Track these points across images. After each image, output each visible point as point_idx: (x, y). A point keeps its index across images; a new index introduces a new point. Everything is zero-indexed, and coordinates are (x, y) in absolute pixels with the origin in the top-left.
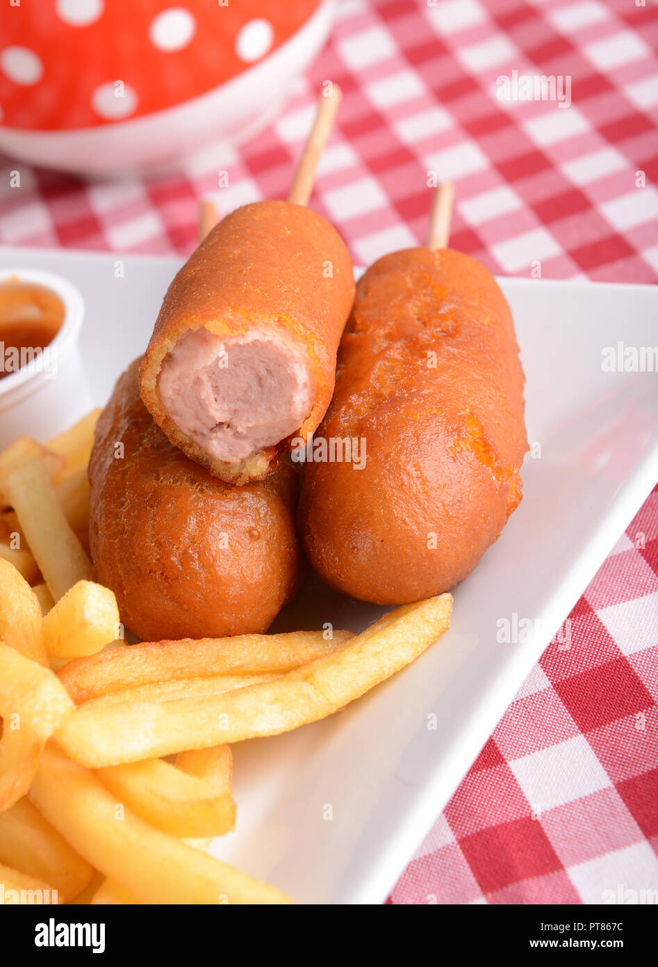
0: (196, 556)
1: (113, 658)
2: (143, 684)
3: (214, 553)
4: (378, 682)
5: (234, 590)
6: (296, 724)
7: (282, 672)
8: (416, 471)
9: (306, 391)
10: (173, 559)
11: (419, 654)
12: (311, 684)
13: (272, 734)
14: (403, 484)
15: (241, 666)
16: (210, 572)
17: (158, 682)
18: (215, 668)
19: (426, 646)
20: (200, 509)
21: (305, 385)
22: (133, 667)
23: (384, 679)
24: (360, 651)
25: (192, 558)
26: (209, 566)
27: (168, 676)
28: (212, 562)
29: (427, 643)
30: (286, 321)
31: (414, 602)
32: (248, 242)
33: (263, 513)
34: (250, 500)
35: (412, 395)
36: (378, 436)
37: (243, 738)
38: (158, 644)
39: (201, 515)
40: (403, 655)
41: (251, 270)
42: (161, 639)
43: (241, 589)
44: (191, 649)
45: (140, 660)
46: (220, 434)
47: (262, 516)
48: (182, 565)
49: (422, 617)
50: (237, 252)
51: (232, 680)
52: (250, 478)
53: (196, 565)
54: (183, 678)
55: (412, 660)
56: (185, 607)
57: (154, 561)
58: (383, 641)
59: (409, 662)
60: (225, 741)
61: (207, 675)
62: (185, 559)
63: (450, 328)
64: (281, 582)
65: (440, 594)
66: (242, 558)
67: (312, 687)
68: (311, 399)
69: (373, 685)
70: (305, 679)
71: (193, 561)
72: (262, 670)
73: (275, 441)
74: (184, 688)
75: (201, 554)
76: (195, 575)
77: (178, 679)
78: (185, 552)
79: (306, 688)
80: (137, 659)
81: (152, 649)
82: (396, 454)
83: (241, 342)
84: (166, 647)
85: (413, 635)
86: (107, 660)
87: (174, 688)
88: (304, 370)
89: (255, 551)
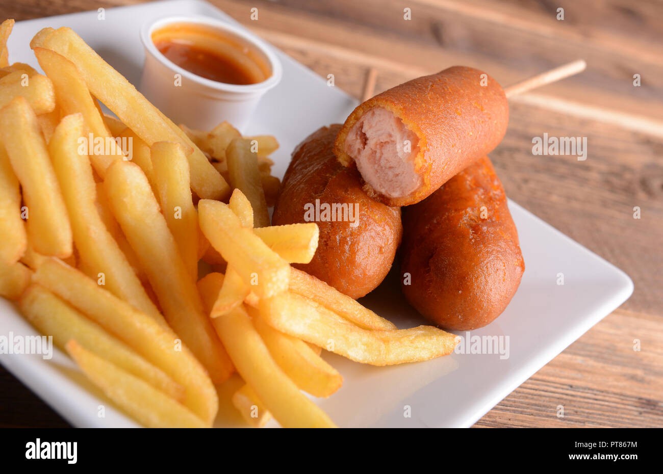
0: (350, 243)
3: (359, 248)
4: (408, 362)
5: (358, 272)
10: (337, 237)
15: (346, 313)
16: (351, 256)
17: (305, 296)
18: (334, 306)
25: (347, 242)
26: (353, 252)
27: (312, 297)
28: (356, 251)
33: (390, 242)
34: (388, 232)
37: (340, 354)
39: (363, 224)
40: (425, 355)
43: (361, 274)
45: (300, 280)
47: (389, 243)
48: (340, 243)
53: (347, 248)
56: (327, 265)
57: (326, 232)
60: (322, 346)
61: (328, 307)
62: (343, 241)
66: (370, 259)
71: (347, 244)
72: (354, 321)
75: (353, 244)
76: (344, 252)
78: (345, 238)
80: (299, 279)
89: (378, 259)
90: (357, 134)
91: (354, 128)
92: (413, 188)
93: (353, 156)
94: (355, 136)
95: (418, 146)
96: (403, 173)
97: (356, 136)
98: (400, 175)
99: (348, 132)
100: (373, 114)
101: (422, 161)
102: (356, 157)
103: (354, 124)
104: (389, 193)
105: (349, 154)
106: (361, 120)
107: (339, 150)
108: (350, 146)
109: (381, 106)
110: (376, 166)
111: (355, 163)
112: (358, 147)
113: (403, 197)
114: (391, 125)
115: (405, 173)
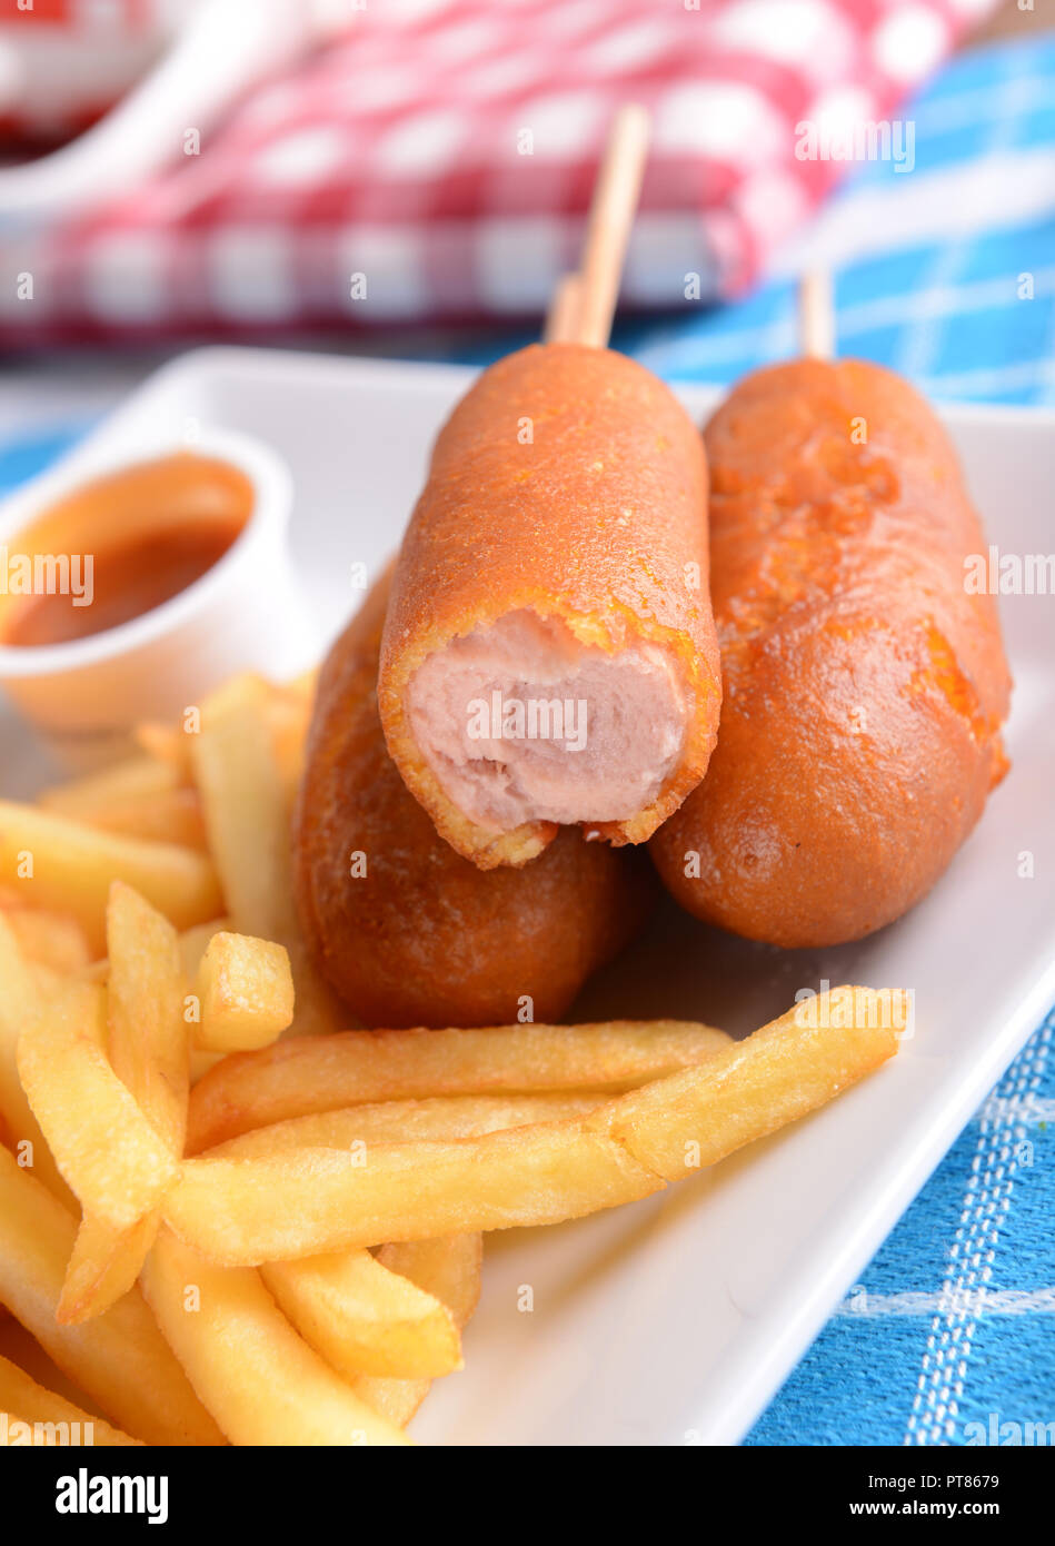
12: (623, 1143)
14: (830, 749)
35: (835, 598)
36: (785, 667)
42: (376, 1027)
63: (883, 488)
67: (623, 1151)
74: (406, 1115)
77: (400, 1099)
82: (818, 697)
84: (382, 1044)
90: (464, 778)
91: (445, 780)
92: (669, 684)
93: (523, 820)
94: (466, 786)
95: (544, 618)
96: (617, 697)
97: (469, 782)
98: (619, 708)
99: (451, 803)
100: (422, 712)
101: (591, 621)
102: (530, 811)
103: (435, 778)
104: (661, 761)
105: (512, 827)
106: (428, 752)
107: (486, 850)
108: (489, 812)
109: (406, 680)
110: (573, 767)
111: (546, 824)
112: (502, 789)
113: (688, 727)
114: (466, 673)
115: (618, 692)
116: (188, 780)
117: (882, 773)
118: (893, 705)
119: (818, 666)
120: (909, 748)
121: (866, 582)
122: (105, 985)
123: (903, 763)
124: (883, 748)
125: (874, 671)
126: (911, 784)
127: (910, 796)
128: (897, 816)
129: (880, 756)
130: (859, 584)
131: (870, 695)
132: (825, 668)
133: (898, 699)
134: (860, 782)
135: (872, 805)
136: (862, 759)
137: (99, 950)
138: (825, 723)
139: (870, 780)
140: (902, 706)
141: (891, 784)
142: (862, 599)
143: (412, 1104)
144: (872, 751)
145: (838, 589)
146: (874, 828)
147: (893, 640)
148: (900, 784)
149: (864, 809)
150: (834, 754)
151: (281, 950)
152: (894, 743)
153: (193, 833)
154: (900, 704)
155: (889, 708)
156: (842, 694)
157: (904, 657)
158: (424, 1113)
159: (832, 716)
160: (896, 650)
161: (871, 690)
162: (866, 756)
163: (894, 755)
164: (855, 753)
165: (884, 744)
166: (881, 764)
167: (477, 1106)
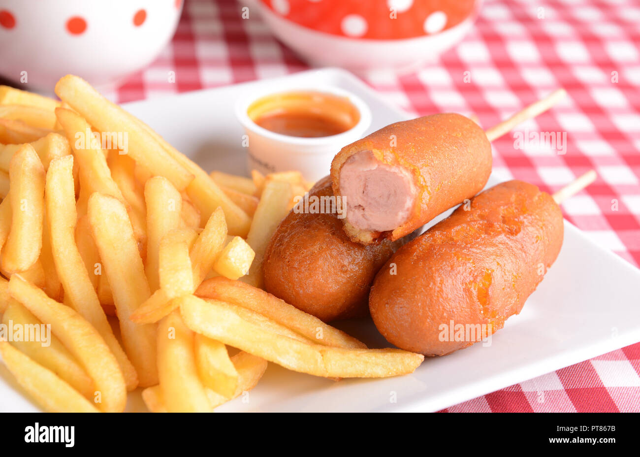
1: (241, 287)
2: (246, 308)
4: (359, 376)
6: (302, 370)
7: (314, 342)
8: (440, 283)
9: (407, 212)
11: (389, 376)
12: (322, 356)
13: (287, 367)
14: (428, 286)
17: (254, 311)
18: (285, 321)
19: (395, 374)
20: (326, 241)
21: (408, 210)
22: (247, 297)
23: (363, 377)
24: (357, 356)
27: (260, 311)
29: (397, 373)
30: (417, 172)
31: (402, 349)
32: (433, 128)
35: (465, 247)
36: (433, 256)
38: (267, 293)
39: (324, 244)
40: (379, 371)
41: (421, 140)
42: (270, 293)
44: (280, 306)
45: (252, 296)
46: (356, 211)
49: (402, 359)
50: (424, 128)
51: (290, 332)
52: (360, 241)
54: (267, 317)
55: (383, 376)
58: (374, 358)
59: (381, 377)
63: (514, 230)
64: (346, 301)
65: (419, 353)
66: (330, 277)
67: (322, 357)
68: (408, 218)
69: (355, 376)
70: (321, 352)
73: (381, 230)
74: (264, 321)
77: (264, 315)
79: (318, 356)
80: (251, 294)
81: (263, 294)
82: (436, 269)
83: (388, 169)
84: (269, 298)
85: (391, 365)
86: (237, 286)
87: (259, 318)
88: (412, 202)
89: (340, 278)
116: (258, 195)
117: (440, 302)
118: (458, 286)
119: (443, 262)
120: (454, 301)
121: (480, 249)
122: (199, 234)
123: (448, 303)
124: (445, 295)
125: (459, 273)
126: (448, 311)
127: (445, 314)
128: (437, 317)
129: (442, 297)
130: (476, 248)
131: (452, 278)
132: (444, 263)
133: (460, 286)
134: (431, 301)
135: (431, 310)
136: (436, 295)
137: (203, 225)
138: (432, 278)
139: (434, 302)
140: (460, 288)
141: (441, 307)
142: (473, 252)
143: (267, 319)
144: (441, 294)
145: (469, 246)
146: (427, 317)
147: (473, 269)
148: (443, 309)
149: (427, 309)
150: (428, 288)
151: (254, 254)
152: (450, 296)
153: (251, 212)
154: (460, 287)
155: (455, 286)
156: (443, 273)
157: (472, 275)
158: (269, 323)
159: (435, 277)
160: (471, 272)
161: (453, 278)
162: (438, 294)
163: (447, 300)
164: (435, 291)
165: (446, 294)
166: (441, 300)
167: (286, 331)
